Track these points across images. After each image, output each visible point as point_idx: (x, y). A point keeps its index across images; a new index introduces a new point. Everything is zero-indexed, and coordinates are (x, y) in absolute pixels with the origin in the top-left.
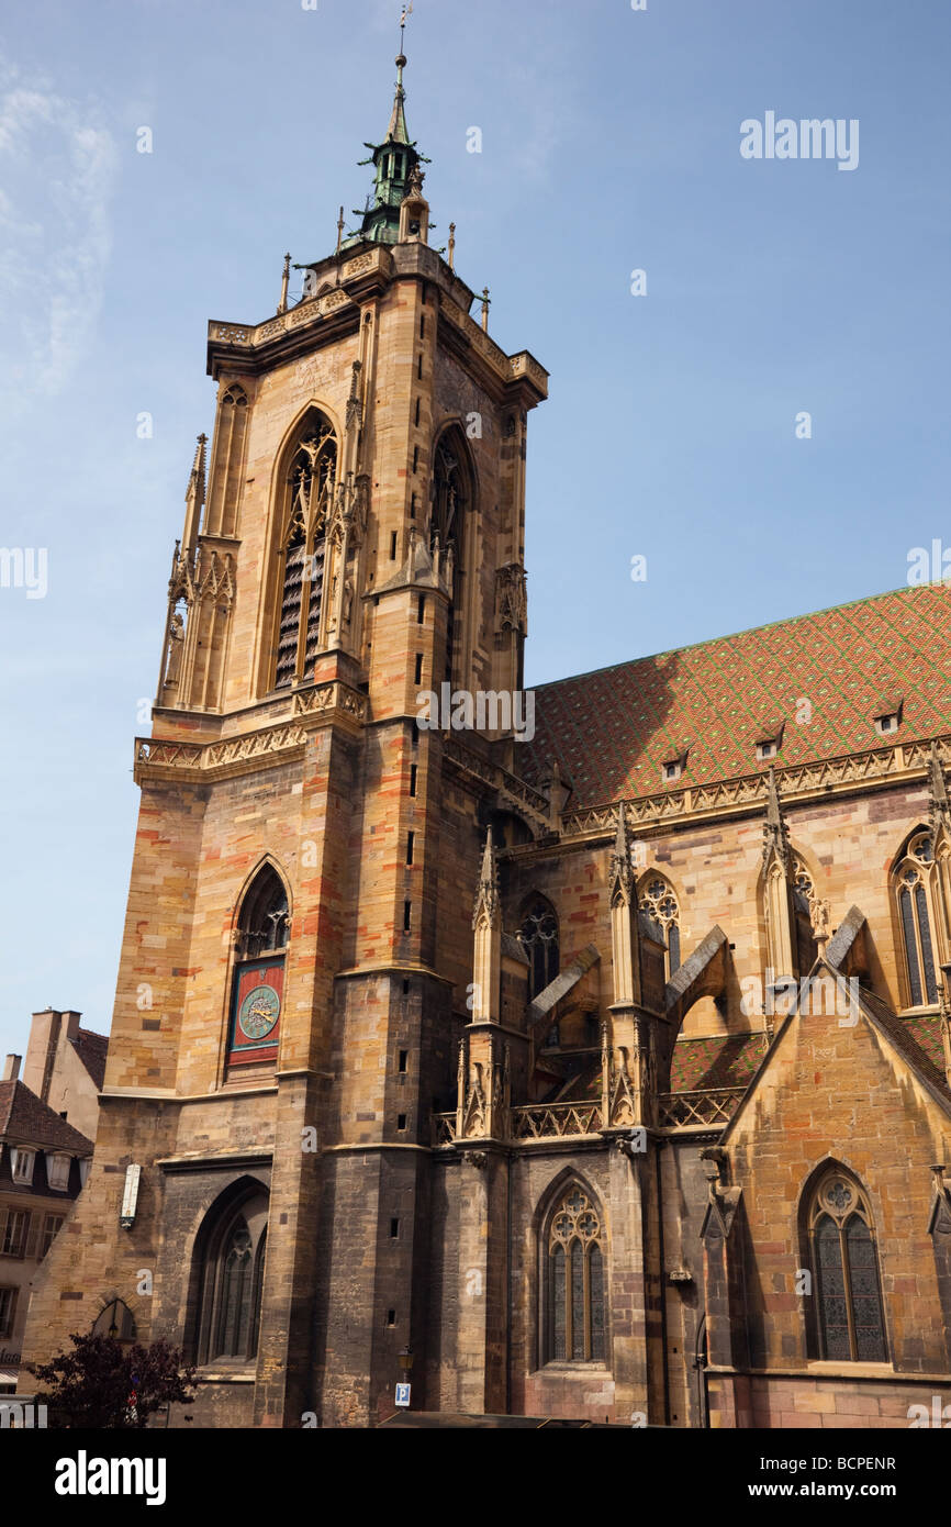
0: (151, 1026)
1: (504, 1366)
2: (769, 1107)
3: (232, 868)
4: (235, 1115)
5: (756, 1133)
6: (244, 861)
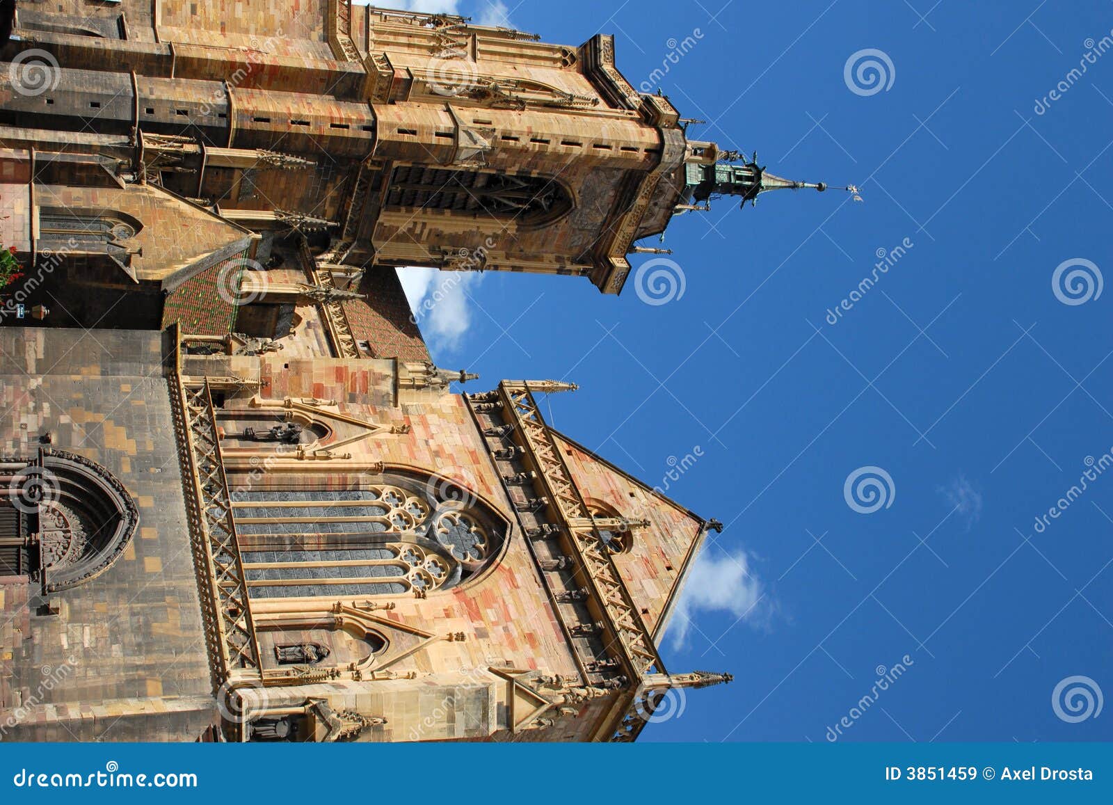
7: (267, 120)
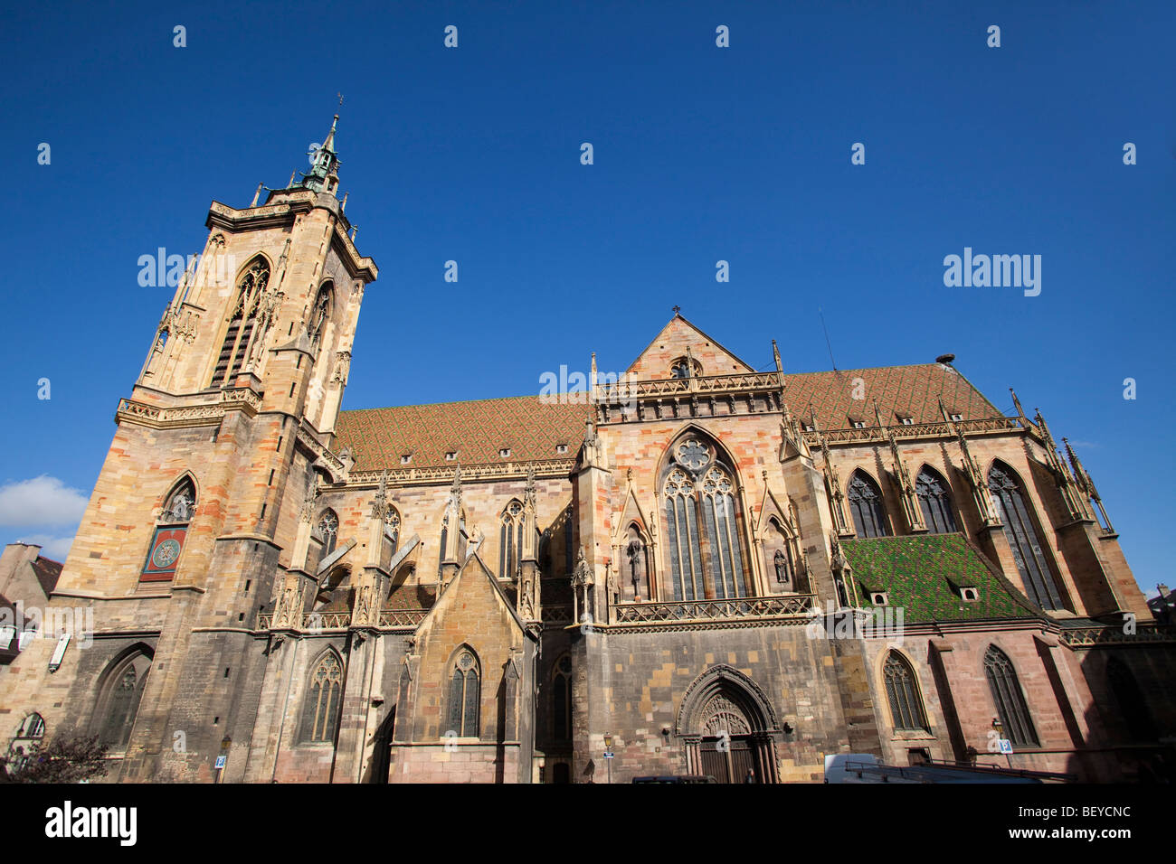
0: (95, 555)
1: (277, 745)
2: (440, 619)
3: (166, 475)
4: (139, 608)
5: (432, 630)
6: (174, 472)
7: (265, 506)
